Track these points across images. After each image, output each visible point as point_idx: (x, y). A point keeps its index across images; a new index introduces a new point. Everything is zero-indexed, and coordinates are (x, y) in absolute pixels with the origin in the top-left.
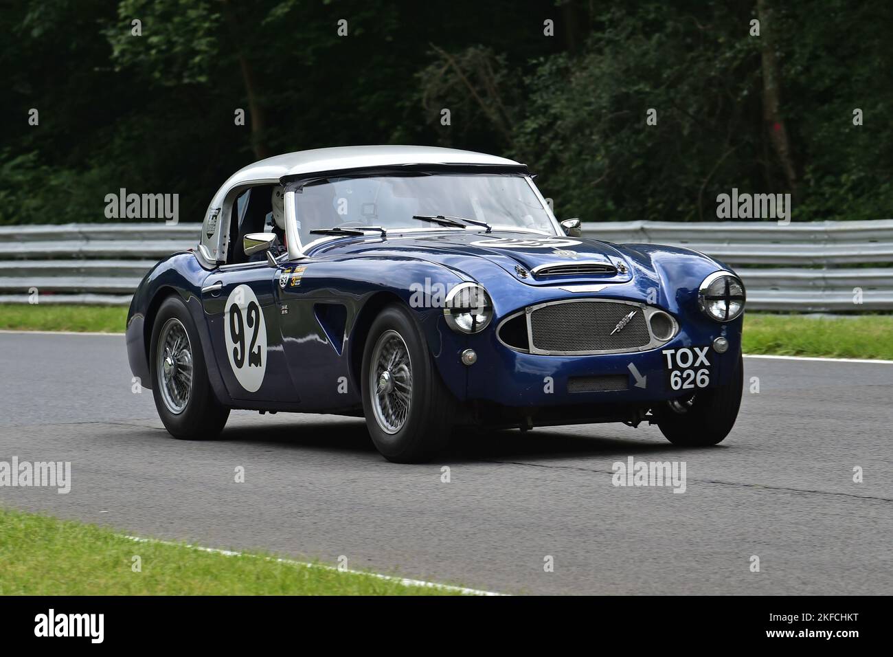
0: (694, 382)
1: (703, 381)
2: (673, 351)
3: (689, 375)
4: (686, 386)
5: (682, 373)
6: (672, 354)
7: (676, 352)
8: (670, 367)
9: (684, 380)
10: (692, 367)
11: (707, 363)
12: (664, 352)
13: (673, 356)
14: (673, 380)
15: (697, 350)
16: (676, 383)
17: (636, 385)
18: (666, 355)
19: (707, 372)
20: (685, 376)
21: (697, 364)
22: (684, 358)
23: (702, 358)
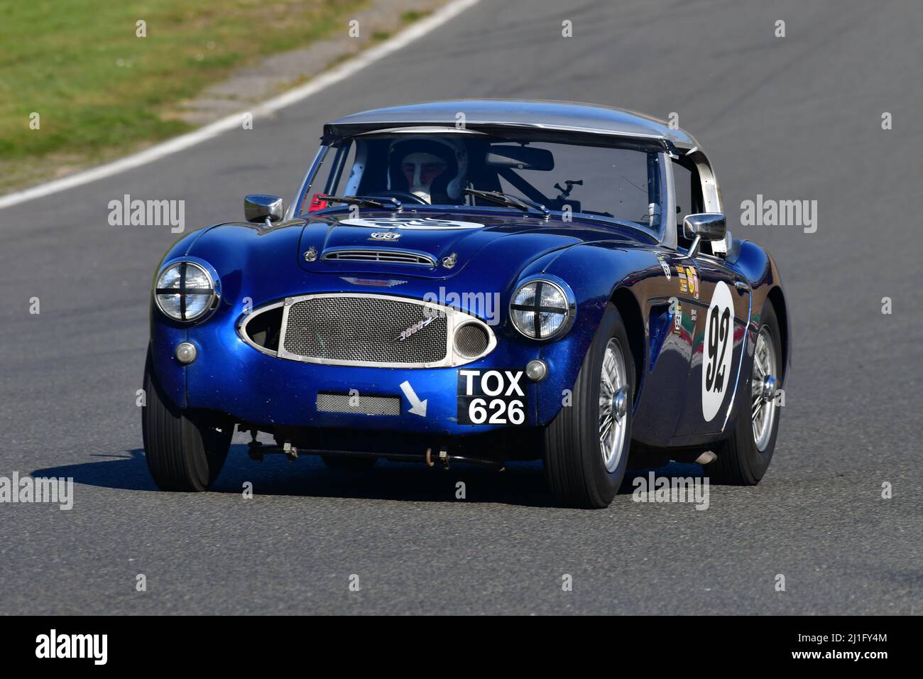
0: (505, 416)
1: (516, 416)
2: (477, 373)
3: (498, 407)
4: (493, 420)
5: (488, 403)
6: (474, 377)
7: (482, 374)
8: (470, 392)
9: (490, 413)
10: (501, 396)
11: (520, 393)
12: (463, 373)
13: (477, 380)
14: (472, 410)
15: (509, 374)
16: (478, 415)
17: (410, 411)
18: (466, 377)
19: (521, 404)
20: (492, 406)
21: (509, 393)
22: (493, 383)
23: (514, 385)
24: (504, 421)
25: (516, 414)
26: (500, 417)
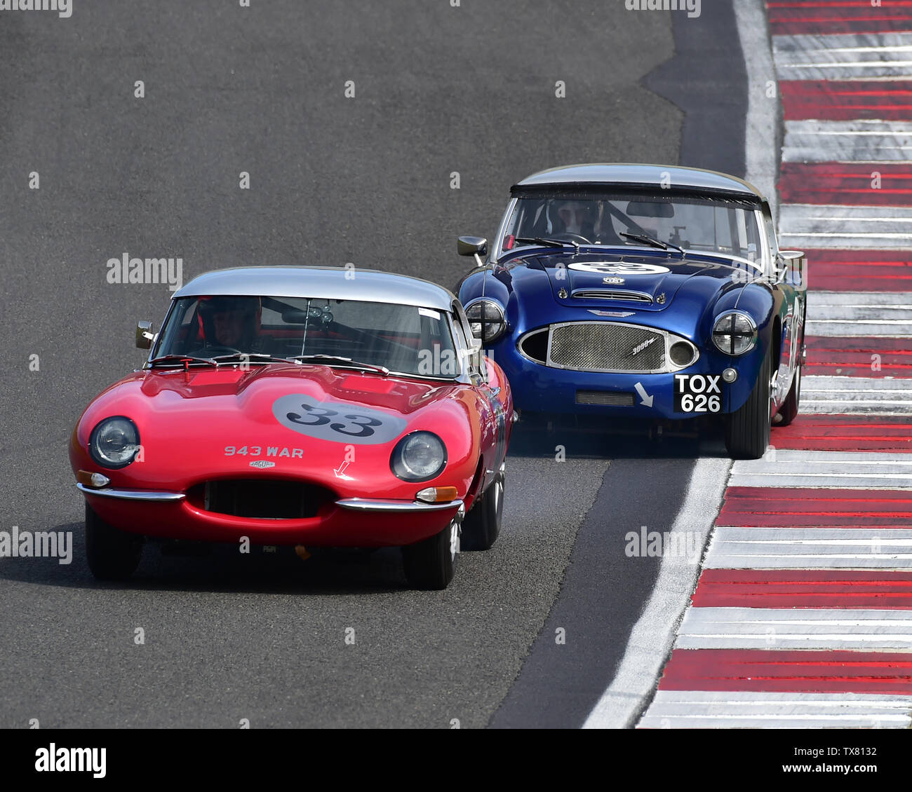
2: (687, 377)
3: (701, 400)
4: (698, 409)
5: (694, 397)
6: (685, 379)
7: (690, 378)
8: (682, 390)
9: (696, 404)
10: (704, 393)
12: (677, 377)
13: (687, 382)
14: (684, 403)
15: (709, 377)
16: (687, 406)
17: (641, 403)
18: (679, 380)
19: (718, 398)
20: (697, 399)
21: (709, 391)
22: (698, 384)
23: (713, 386)
24: (705, 410)
25: (714, 405)
26: (702, 407)
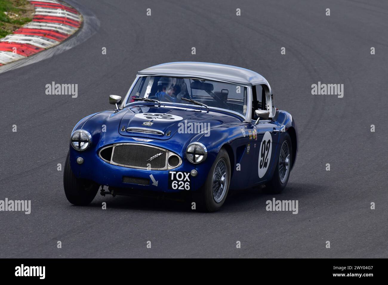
0: (184, 187)
1: (187, 187)
2: (175, 173)
3: (181, 184)
4: (180, 188)
5: (178, 182)
7: (177, 173)
8: (172, 179)
9: (179, 186)
10: (183, 181)
11: (189, 180)
12: (170, 172)
13: (175, 175)
14: (173, 185)
15: (185, 173)
16: (175, 186)
17: (153, 184)
18: (171, 174)
19: (189, 184)
20: (180, 183)
21: (185, 180)
22: (180, 176)
23: (187, 177)
24: (183, 189)
25: (187, 186)
26: (182, 187)
